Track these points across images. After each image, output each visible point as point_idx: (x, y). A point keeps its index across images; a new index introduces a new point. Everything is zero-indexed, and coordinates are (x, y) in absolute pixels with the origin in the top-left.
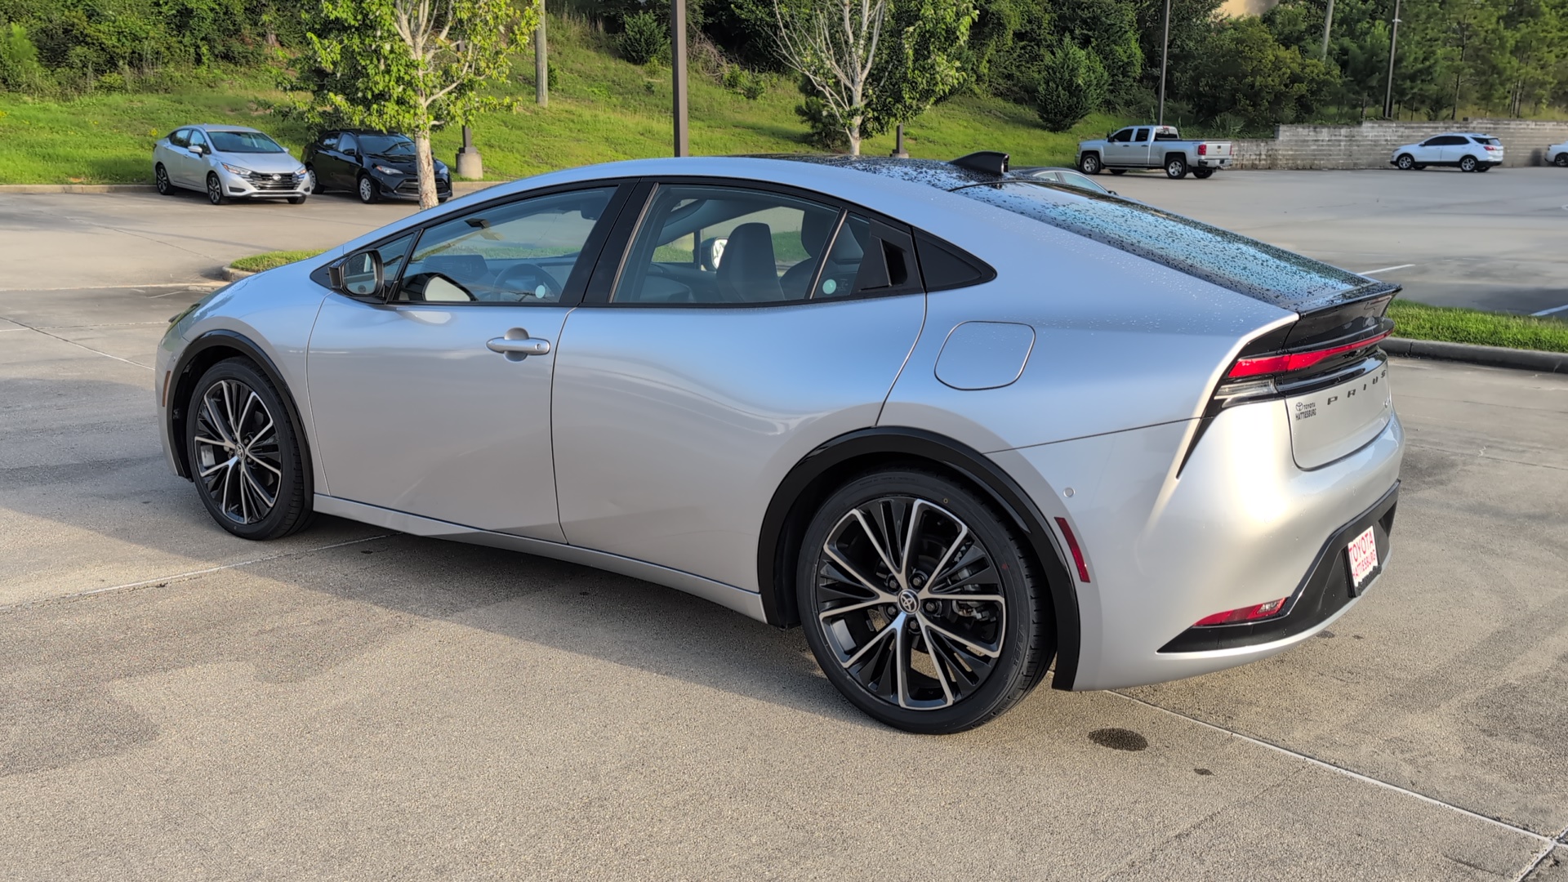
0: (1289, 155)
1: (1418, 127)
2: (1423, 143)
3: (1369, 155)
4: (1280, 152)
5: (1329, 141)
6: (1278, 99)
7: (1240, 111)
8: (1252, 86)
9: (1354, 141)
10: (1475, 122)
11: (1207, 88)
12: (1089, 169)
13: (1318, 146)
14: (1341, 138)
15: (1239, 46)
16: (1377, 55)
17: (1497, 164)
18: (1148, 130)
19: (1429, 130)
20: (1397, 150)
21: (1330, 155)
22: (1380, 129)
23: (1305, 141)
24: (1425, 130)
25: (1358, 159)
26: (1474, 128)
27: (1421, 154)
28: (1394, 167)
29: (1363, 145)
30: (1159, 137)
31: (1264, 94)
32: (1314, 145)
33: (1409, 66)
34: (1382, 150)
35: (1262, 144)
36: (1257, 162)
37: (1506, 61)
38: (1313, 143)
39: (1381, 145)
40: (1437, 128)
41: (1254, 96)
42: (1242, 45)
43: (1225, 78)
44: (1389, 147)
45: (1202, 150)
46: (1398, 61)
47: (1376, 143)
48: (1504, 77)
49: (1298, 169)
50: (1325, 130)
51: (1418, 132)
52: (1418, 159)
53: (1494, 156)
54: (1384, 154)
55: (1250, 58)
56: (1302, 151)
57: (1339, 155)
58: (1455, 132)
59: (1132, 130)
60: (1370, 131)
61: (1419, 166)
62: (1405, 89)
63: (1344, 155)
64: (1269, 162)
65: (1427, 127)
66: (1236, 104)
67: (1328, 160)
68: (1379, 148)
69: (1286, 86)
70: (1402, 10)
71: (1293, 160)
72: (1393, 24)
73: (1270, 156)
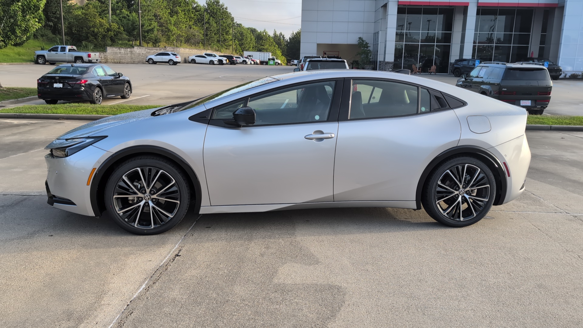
0: (112, 58)
1: (151, 49)
2: (156, 55)
3: (138, 58)
4: (109, 57)
5: (124, 53)
6: (104, 37)
7: (91, 41)
8: (94, 32)
9: (132, 53)
10: (168, 48)
11: (76, 31)
12: (41, 62)
13: (121, 55)
14: (128, 52)
15: (86, 16)
16: (135, 23)
17: (179, 62)
18: (65, 47)
19: (155, 50)
20: (147, 57)
21: (125, 58)
22: (140, 49)
23: (116, 53)
24: (154, 50)
25: (134, 60)
26: (168, 50)
27: (156, 59)
28: (147, 63)
29: (135, 55)
30: (70, 50)
31: (99, 35)
32: (120, 54)
33: (146, 28)
34: (142, 57)
35: (102, 54)
36: (101, 60)
37: (172, 28)
38: (119, 54)
39: (141, 55)
40: (157, 50)
41: (95, 35)
42: (87, 16)
43: (82, 28)
44: (144, 56)
45: (89, 56)
46: (143, 26)
47: (139, 54)
48: (173, 33)
49: (115, 63)
50: (122, 49)
51: (152, 51)
52: (155, 60)
53: (179, 60)
54: (143, 58)
55: (91, 21)
56: (116, 56)
57: (128, 58)
58: (163, 51)
59: (58, 47)
60: (136, 50)
61: (155, 63)
62: (145, 36)
63: (130, 58)
64: (105, 60)
65: (154, 49)
66: (89, 38)
67: (125, 60)
68: (141, 56)
69: (106, 32)
70: (141, 8)
71: (113, 60)
72: (139, 12)
73: (105, 58)
